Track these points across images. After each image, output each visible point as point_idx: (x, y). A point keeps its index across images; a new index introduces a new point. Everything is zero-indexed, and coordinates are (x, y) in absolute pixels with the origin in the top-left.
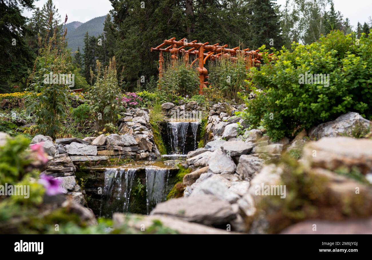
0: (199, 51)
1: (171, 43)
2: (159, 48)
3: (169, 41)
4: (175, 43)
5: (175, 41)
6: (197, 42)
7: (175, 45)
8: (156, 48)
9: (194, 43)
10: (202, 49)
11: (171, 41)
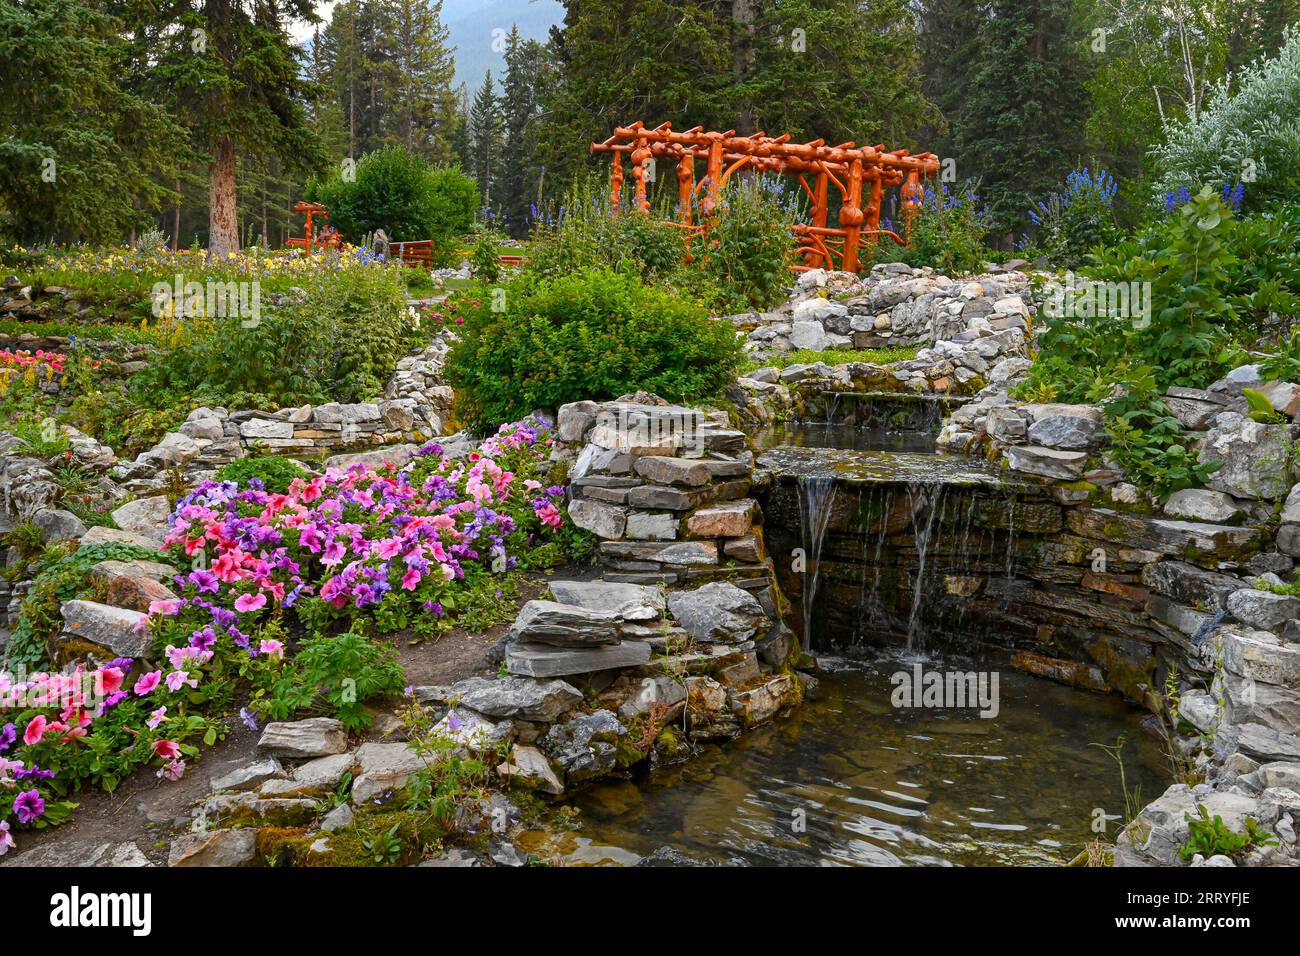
0: (710, 152)
1: (631, 135)
2: (609, 145)
3: (627, 131)
4: (643, 136)
5: (642, 131)
6: (704, 132)
7: (644, 141)
8: (603, 145)
9: (695, 132)
10: (717, 148)
11: (631, 131)
